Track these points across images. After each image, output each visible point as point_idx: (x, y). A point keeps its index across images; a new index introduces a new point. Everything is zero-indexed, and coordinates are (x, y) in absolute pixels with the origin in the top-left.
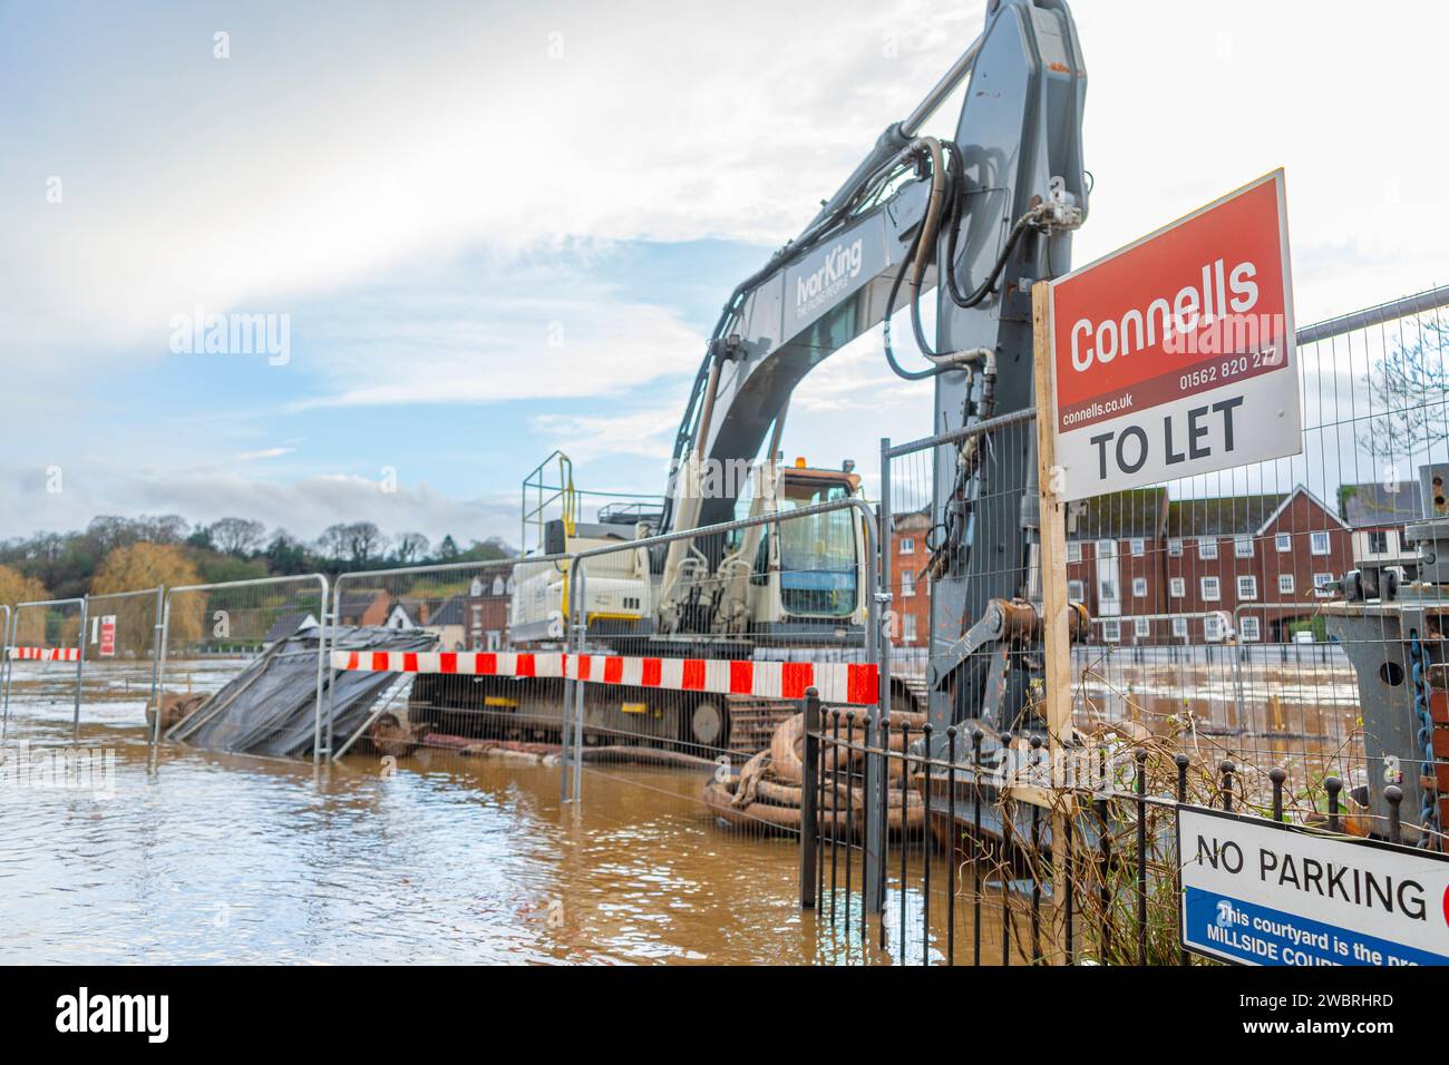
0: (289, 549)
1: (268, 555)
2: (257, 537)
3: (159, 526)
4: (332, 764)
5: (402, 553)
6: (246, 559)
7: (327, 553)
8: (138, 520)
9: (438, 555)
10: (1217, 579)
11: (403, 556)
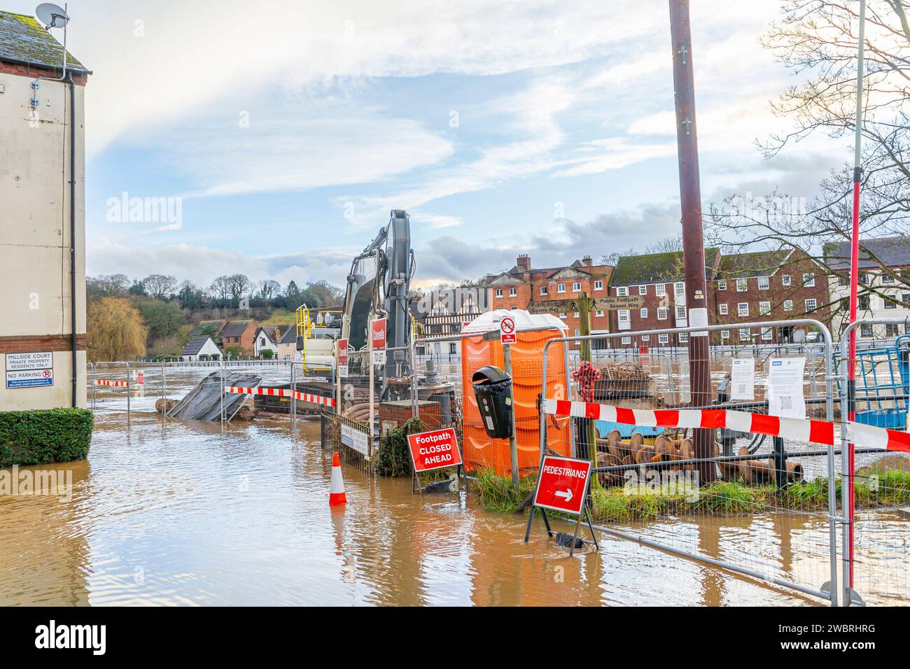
0: (193, 293)
1: (179, 297)
2: (173, 286)
3: (111, 281)
4: (228, 424)
5: (264, 293)
6: (166, 300)
7: (217, 295)
8: (98, 278)
9: (286, 294)
10: (747, 303)
11: (264, 295)
